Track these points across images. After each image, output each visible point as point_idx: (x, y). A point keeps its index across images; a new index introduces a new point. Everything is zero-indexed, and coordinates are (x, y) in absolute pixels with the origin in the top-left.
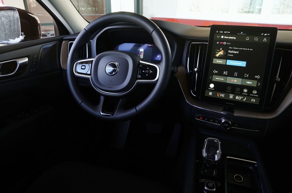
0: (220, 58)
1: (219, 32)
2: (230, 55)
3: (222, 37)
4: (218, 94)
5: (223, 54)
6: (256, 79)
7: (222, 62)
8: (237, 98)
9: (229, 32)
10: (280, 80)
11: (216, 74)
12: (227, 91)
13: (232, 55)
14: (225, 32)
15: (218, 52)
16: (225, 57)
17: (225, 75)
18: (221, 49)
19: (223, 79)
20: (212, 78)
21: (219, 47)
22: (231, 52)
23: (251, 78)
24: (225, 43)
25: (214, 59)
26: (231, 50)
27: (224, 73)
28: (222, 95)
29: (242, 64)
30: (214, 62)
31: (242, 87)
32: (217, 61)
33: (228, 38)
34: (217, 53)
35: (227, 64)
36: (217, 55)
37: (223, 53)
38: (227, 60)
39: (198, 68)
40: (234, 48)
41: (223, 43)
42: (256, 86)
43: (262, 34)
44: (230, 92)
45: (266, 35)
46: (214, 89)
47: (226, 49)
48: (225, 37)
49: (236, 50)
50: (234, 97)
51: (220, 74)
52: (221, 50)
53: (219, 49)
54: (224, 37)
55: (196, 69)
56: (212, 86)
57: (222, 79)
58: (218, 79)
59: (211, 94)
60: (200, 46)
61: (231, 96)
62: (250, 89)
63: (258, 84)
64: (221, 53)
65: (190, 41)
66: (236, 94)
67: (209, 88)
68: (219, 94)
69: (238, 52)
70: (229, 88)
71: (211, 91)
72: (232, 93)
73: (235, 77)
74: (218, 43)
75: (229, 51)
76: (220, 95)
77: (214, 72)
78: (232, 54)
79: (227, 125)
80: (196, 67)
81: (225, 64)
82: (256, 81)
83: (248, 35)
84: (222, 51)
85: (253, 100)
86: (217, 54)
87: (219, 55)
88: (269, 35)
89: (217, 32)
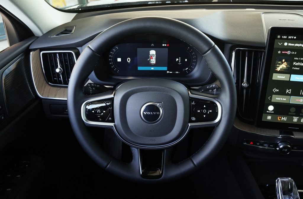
0: (282, 72)
1: (281, 37)
2: (295, 68)
3: (286, 44)
4: (279, 118)
5: (287, 67)
7: (284, 77)
9: (295, 38)
11: (277, 93)
12: (290, 113)
13: (297, 69)
14: (290, 37)
15: (280, 64)
16: (289, 71)
17: (288, 94)
18: (284, 60)
19: (285, 99)
20: (271, 98)
21: (280, 58)
22: (297, 64)
24: (289, 52)
25: (274, 74)
26: (297, 61)
27: (287, 91)
28: (284, 119)
30: (274, 78)
32: (278, 77)
33: (293, 45)
34: (278, 65)
35: (291, 80)
36: (278, 69)
37: (286, 66)
38: (292, 75)
40: (301, 59)
41: (287, 52)
44: (294, 114)
46: (273, 112)
47: (290, 60)
48: (290, 44)
50: (299, 120)
51: (282, 93)
52: (284, 62)
53: (281, 60)
54: (288, 44)
56: (271, 108)
57: (284, 99)
58: (279, 99)
59: (269, 118)
60: (247, 52)
61: (295, 119)
64: (284, 66)
66: (301, 117)
67: (267, 112)
68: (280, 117)
70: (293, 110)
71: (270, 114)
72: (296, 116)
73: (301, 96)
74: (279, 52)
75: (294, 63)
76: (281, 119)
77: (274, 90)
78: (298, 66)
79: (286, 150)
81: (289, 80)
84: (285, 63)
86: (279, 67)
87: (281, 69)
89: (278, 37)
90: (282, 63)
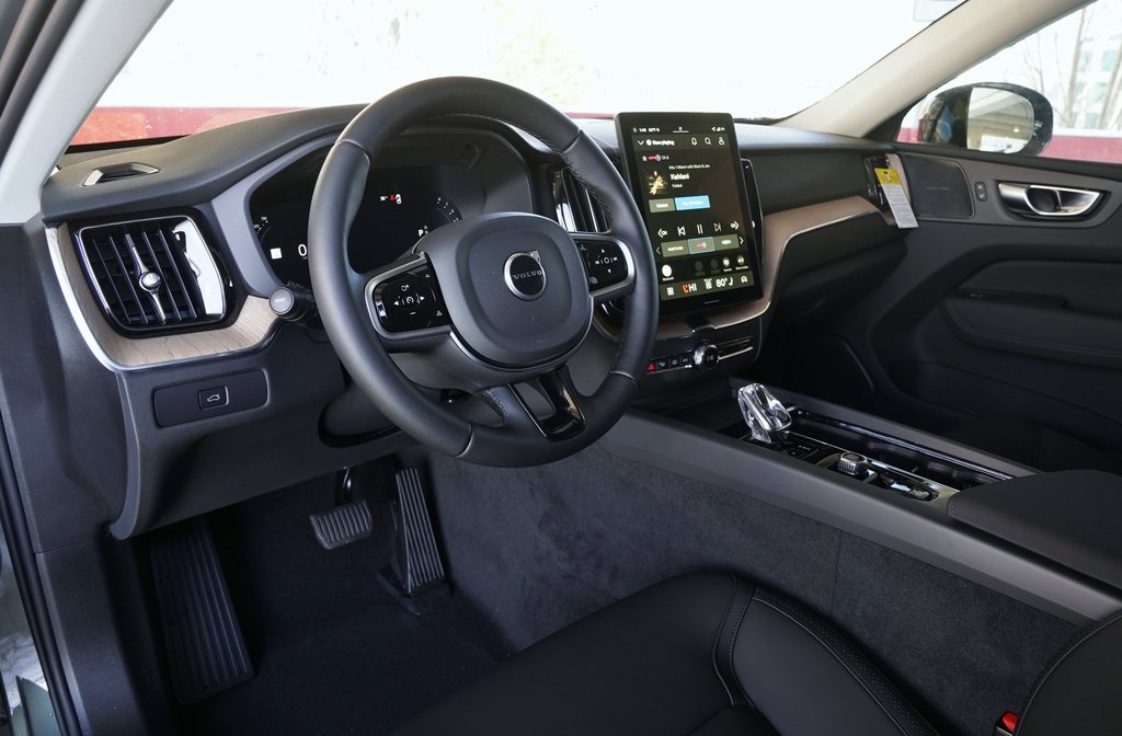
0: (660, 196)
1: (638, 130)
2: (676, 186)
3: (649, 142)
4: (685, 287)
5: (664, 186)
6: (733, 231)
7: (666, 205)
8: (720, 283)
9: (658, 129)
11: (666, 239)
12: (697, 274)
13: (679, 186)
14: (651, 130)
15: (653, 181)
16: (669, 193)
17: (682, 238)
18: (656, 173)
19: (682, 248)
20: (663, 251)
21: (650, 170)
22: (676, 178)
23: (727, 231)
24: (658, 158)
25: (651, 203)
26: (677, 172)
27: (679, 231)
28: (693, 287)
29: (701, 202)
30: (652, 210)
31: (719, 255)
32: (658, 206)
33: (659, 143)
34: (650, 184)
35: (677, 209)
36: (654, 191)
37: (662, 183)
38: (676, 199)
40: (680, 167)
41: (655, 158)
42: (738, 246)
43: (714, 129)
44: (704, 273)
45: (719, 129)
46: (672, 278)
47: (666, 174)
48: (655, 143)
49: (683, 172)
50: (714, 283)
51: (673, 237)
52: (658, 177)
53: (652, 174)
54: (652, 142)
56: (667, 270)
57: (679, 248)
58: (673, 249)
59: (670, 291)
61: (708, 284)
62: (732, 254)
63: (739, 241)
64: (659, 183)
66: (714, 277)
67: (664, 279)
69: (687, 177)
70: (699, 266)
71: (669, 283)
72: (708, 278)
73: (701, 236)
74: (644, 159)
75: (672, 177)
76: (688, 289)
77: (661, 233)
78: (679, 182)
79: (712, 358)
81: (675, 210)
82: (735, 236)
83: (692, 133)
85: (744, 279)
86: (652, 186)
87: (656, 190)
88: (724, 129)
89: (635, 130)
90: (656, 178)
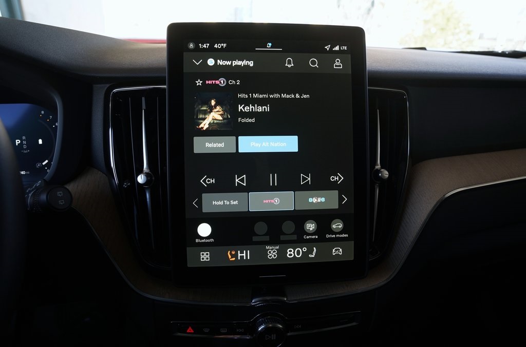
0: (214, 131)
1: (197, 46)
2: (244, 120)
3: (211, 62)
4: (231, 254)
5: (224, 119)
6: (332, 186)
7: (222, 145)
8: (291, 253)
10: (387, 176)
11: (211, 189)
12: (255, 239)
13: (250, 120)
14: (218, 46)
15: (206, 113)
17: (240, 189)
18: (213, 103)
19: (236, 203)
20: (200, 203)
21: (205, 96)
22: (247, 109)
23: (320, 185)
24: (222, 82)
25: (197, 140)
26: (246, 102)
27: (237, 180)
28: (244, 255)
29: (288, 144)
30: (197, 150)
31: (299, 217)
32: (207, 145)
33: (229, 63)
34: (201, 116)
35: (240, 151)
36: (205, 125)
37: (221, 115)
38: (240, 138)
39: (147, 175)
40: (255, 96)
41: (217, 82)
42: (337, 207)
43: (327, 48)
44: (267, 238)
45: (337, 48)
46: (212, 240)
47: (228, 100)
48: (220, 62)
49: (261, 102)
50: (282, 253)
51: (225, 186)
52: (215, 108)
53: (207, 103)
54: (216, 62)
55: (141, 179)
56: (204, 230)
57: (233, 203)
58: (221, 203)
59: (205, 256)
60: (143, 99)
61: (272, 253)
62: (323, 217)
63: (341, 199)
64: (216, 115)
65: (108, 85)
66: (285, 244)
67: (197, 241)
68: (233, 253)
69: (267, 109)
70: (261, 228)
71: (205, 245)
72: (272, 243)
73: (274, 189)
74: (199, 83)
75: (240, 108)
76: (236, 256)
77: (204, 181)
78: (250, 115)
79: (274, 337)
80: (140, 171)
81: (235, 151)
82: (336, 193)
83: (287, 51)
84: (218, 108)
85: (337, 251)
86: (204, 119)
87: (210, 124)
88: (345, 48)
89: (191, 46)
90: (211, 109)
